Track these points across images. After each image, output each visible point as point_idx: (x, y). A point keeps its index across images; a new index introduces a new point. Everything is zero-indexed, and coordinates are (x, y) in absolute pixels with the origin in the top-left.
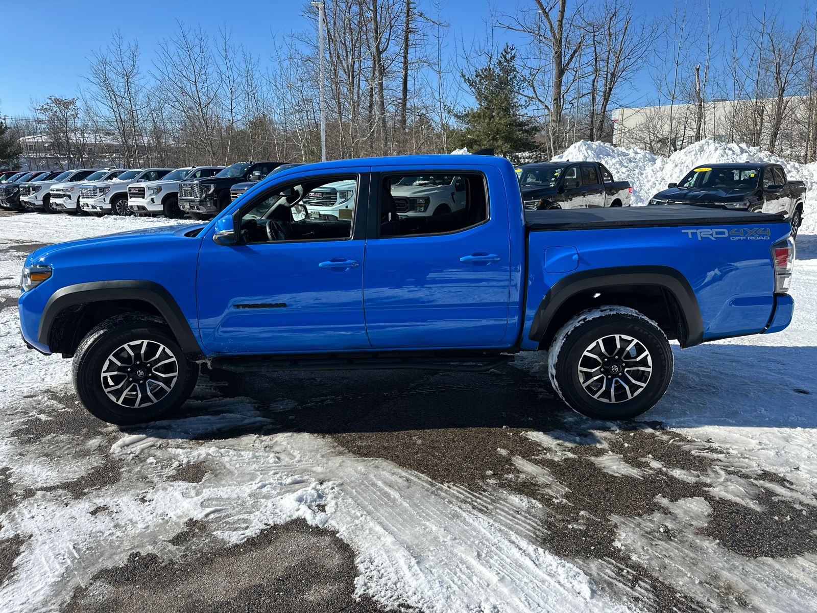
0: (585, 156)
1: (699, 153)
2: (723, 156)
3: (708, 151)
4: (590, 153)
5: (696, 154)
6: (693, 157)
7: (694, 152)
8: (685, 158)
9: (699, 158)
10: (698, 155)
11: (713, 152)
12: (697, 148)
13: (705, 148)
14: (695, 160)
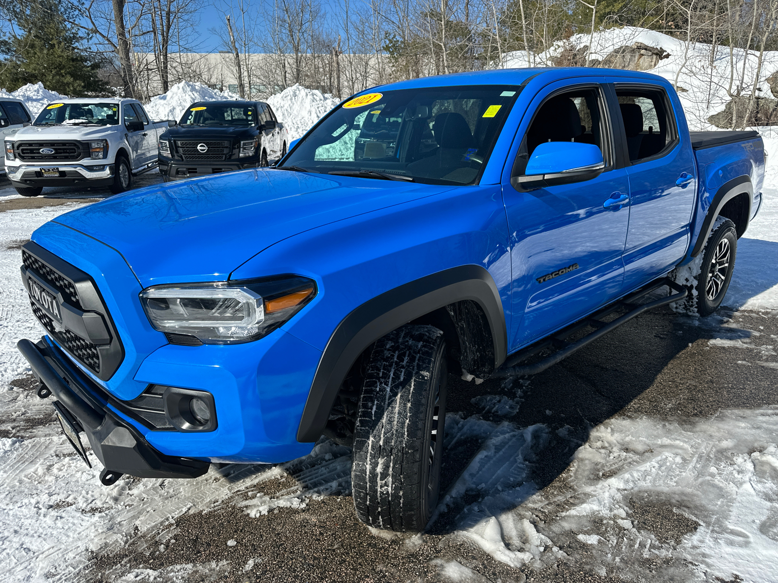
0: (192, 98)
1: (293, 98)
2: (313, 101)
3: (300, 96)
4: (196, 94)
5: (291, 99)
6: (290, 102)
7: (289, 98)
8: (283, 103)
9: (295, 102)
10: (293, 100)
11: (304, 97)
12: (292, 93)
13: (297, 94)
14: (291, 105)
